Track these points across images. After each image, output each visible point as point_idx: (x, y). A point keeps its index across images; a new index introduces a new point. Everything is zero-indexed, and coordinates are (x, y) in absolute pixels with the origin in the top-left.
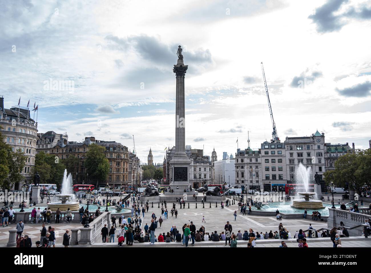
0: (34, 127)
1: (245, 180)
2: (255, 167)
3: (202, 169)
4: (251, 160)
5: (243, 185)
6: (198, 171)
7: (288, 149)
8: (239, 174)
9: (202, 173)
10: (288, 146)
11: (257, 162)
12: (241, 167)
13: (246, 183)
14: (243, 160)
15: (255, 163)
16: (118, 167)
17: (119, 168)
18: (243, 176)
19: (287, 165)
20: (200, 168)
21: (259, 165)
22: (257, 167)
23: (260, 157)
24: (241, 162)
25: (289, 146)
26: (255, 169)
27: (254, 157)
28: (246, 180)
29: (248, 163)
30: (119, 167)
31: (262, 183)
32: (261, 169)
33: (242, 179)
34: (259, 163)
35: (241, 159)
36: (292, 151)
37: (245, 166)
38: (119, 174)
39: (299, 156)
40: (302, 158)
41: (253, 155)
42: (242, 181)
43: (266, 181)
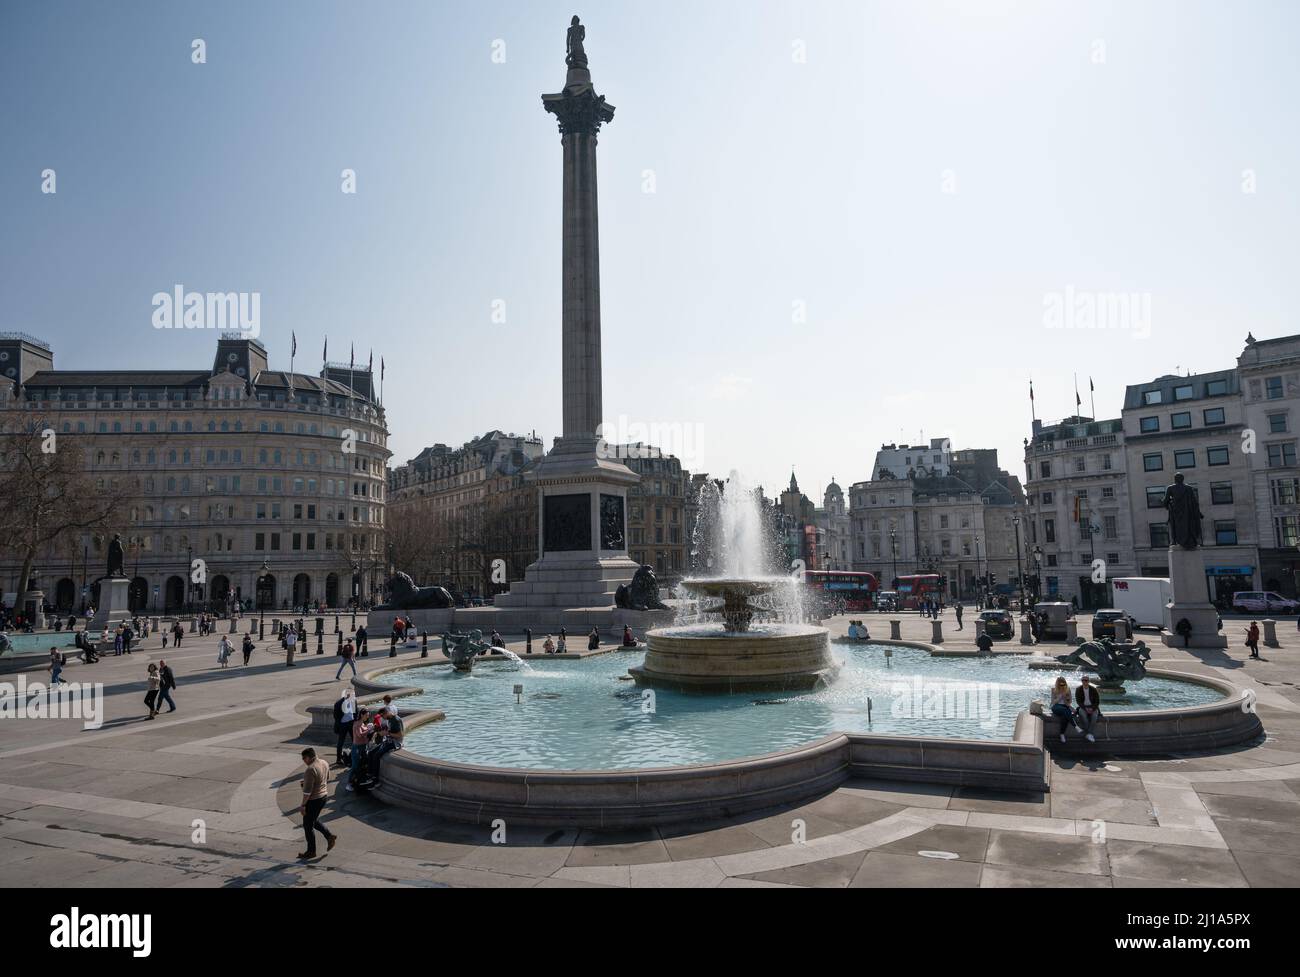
0: (372, 422)
1: (1060, 553)
2: (1100, 492)
3: (954, 521)
4: (1081, 467)
5: (1054, 575)
6: (936, 528)
7: (1256, 395)
8: (1037, 530)
9: (954, 533)
10: (1255, 383)
11: (1108, 471)
12: (1041, 495)
13: (1064, 565)
14: (1048, 468)
15: (1098, 477)
18: (1051, 537)
19: (1255, 474)
20: (944, 518)
21: (1116, 481)
22: (1108, 492)
23: (1119, 447)
24: (1040, 475)
25: (1262, 377)
26: (1101, 500)
27: (1091, 450)
28: (1062, 550)
29: (1067, 479)
31: (1134, 563)
32: (1126, 498)
33: (1050, 549)
34: (1115, 476)
35: (1039, 466)
36: (1278, 405)
37: (1055, 494)
38: (641, 548)
41: (1090, 440)
42: (1049, 557)
43: (1150, 554)
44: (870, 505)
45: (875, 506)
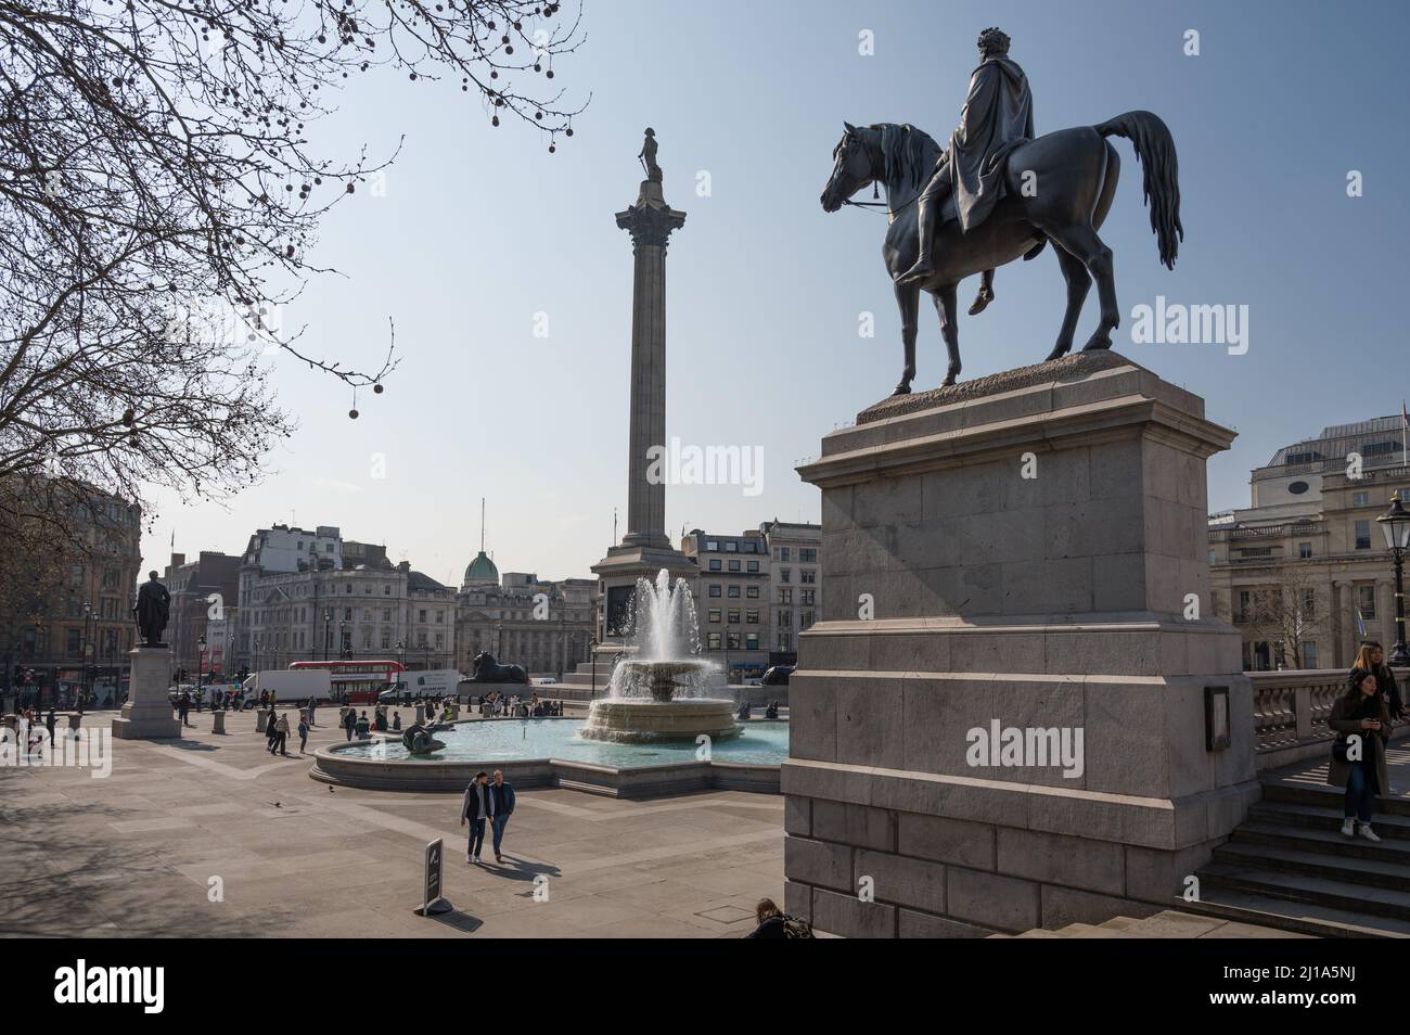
3: (431, 616)
7: (776, 558)
9: (430, 627)
10: (776, 549)
16: (107, 591)
17: (115, 596)
19: (771, 605)
20: (423, 613)
25: (780, 547)
30: (114, 592)
36: (786, 565)
38: (114, 625)
39: (804, 579)
40: (812, 585)
44: (344, 594)
45: (368, 595)
